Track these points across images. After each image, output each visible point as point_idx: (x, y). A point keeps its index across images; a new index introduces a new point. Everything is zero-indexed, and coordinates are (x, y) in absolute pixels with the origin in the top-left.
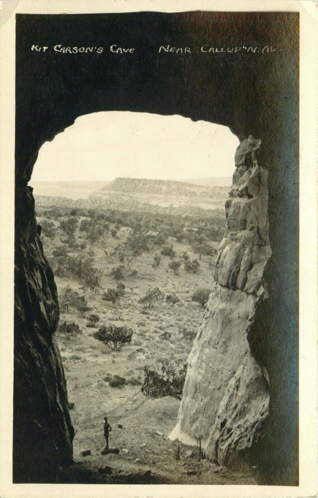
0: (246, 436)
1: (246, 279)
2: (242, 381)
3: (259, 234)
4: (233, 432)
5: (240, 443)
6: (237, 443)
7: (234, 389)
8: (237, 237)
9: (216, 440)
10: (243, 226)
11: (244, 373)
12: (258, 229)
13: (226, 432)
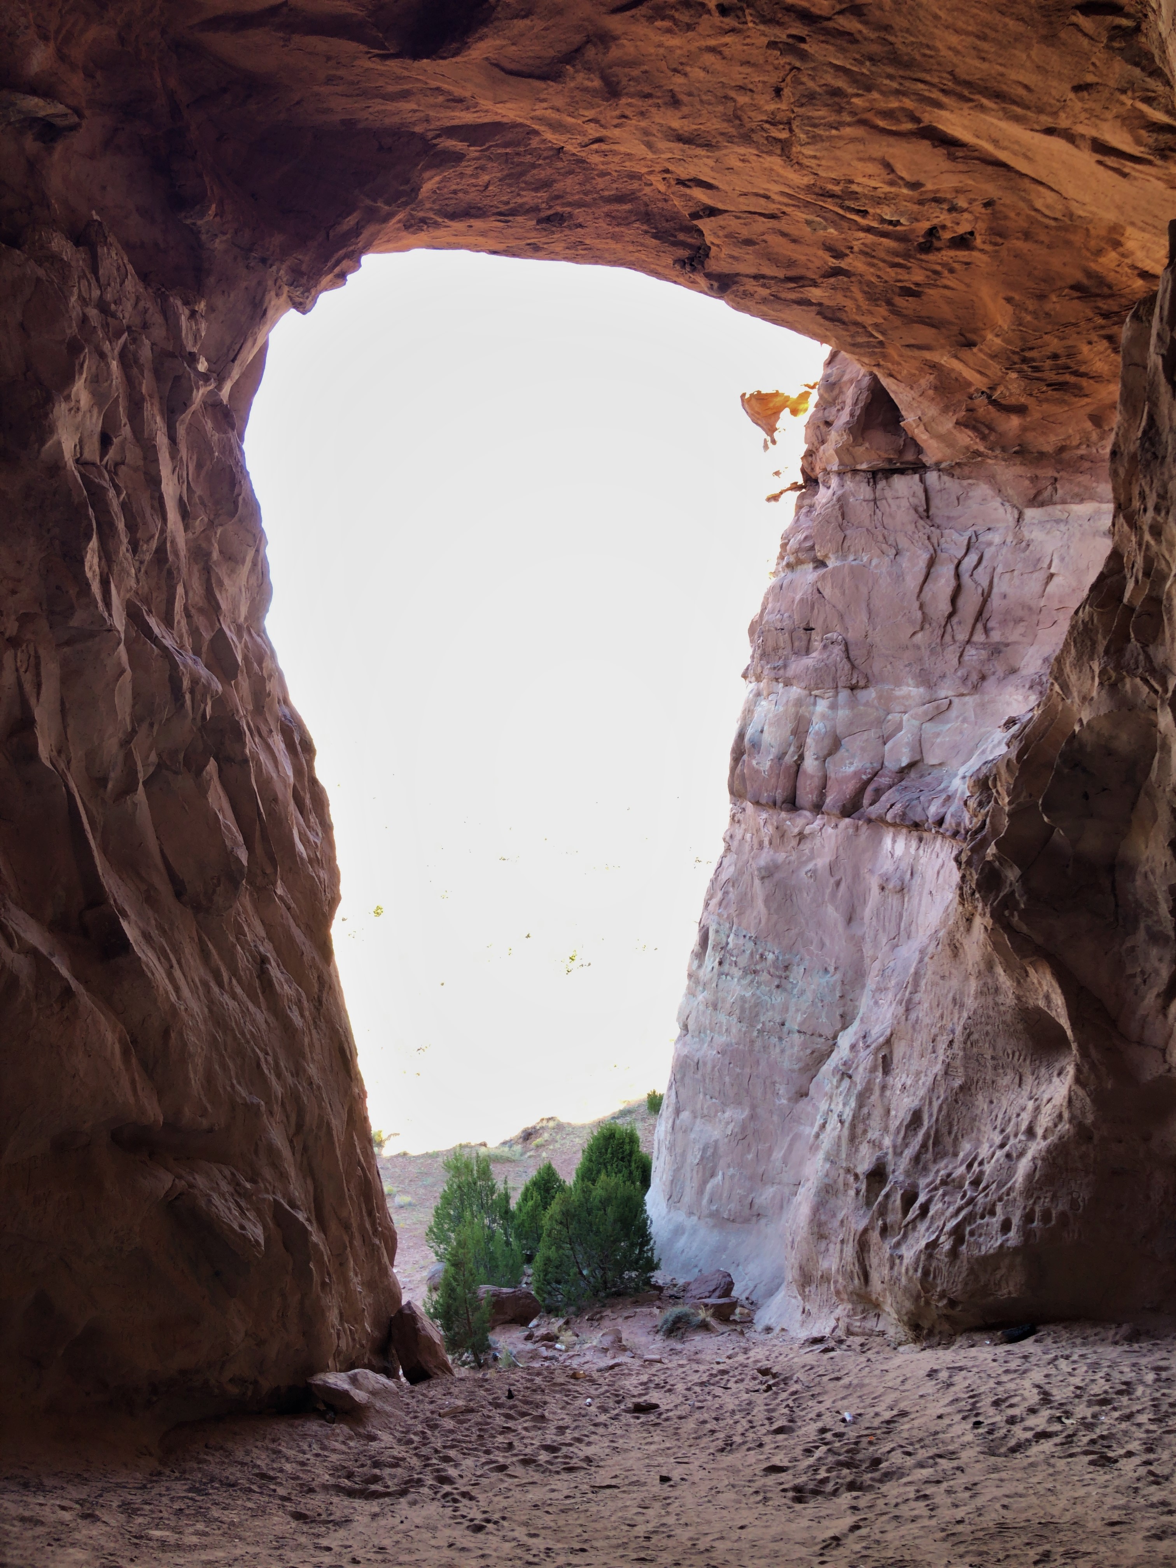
0: (992, 1213)
1: (825, 779)
2: (903, 1043)
3: (848, 658)
4: (929, 1201)
5: (972, 1233)
6: (958, 1234)
7: (873, 1069)
8: (790, 672)
9: (861, 1227)
10: (804, 643)
11: (913, 1016)
12: (846, 645)
13: (898, 1202)
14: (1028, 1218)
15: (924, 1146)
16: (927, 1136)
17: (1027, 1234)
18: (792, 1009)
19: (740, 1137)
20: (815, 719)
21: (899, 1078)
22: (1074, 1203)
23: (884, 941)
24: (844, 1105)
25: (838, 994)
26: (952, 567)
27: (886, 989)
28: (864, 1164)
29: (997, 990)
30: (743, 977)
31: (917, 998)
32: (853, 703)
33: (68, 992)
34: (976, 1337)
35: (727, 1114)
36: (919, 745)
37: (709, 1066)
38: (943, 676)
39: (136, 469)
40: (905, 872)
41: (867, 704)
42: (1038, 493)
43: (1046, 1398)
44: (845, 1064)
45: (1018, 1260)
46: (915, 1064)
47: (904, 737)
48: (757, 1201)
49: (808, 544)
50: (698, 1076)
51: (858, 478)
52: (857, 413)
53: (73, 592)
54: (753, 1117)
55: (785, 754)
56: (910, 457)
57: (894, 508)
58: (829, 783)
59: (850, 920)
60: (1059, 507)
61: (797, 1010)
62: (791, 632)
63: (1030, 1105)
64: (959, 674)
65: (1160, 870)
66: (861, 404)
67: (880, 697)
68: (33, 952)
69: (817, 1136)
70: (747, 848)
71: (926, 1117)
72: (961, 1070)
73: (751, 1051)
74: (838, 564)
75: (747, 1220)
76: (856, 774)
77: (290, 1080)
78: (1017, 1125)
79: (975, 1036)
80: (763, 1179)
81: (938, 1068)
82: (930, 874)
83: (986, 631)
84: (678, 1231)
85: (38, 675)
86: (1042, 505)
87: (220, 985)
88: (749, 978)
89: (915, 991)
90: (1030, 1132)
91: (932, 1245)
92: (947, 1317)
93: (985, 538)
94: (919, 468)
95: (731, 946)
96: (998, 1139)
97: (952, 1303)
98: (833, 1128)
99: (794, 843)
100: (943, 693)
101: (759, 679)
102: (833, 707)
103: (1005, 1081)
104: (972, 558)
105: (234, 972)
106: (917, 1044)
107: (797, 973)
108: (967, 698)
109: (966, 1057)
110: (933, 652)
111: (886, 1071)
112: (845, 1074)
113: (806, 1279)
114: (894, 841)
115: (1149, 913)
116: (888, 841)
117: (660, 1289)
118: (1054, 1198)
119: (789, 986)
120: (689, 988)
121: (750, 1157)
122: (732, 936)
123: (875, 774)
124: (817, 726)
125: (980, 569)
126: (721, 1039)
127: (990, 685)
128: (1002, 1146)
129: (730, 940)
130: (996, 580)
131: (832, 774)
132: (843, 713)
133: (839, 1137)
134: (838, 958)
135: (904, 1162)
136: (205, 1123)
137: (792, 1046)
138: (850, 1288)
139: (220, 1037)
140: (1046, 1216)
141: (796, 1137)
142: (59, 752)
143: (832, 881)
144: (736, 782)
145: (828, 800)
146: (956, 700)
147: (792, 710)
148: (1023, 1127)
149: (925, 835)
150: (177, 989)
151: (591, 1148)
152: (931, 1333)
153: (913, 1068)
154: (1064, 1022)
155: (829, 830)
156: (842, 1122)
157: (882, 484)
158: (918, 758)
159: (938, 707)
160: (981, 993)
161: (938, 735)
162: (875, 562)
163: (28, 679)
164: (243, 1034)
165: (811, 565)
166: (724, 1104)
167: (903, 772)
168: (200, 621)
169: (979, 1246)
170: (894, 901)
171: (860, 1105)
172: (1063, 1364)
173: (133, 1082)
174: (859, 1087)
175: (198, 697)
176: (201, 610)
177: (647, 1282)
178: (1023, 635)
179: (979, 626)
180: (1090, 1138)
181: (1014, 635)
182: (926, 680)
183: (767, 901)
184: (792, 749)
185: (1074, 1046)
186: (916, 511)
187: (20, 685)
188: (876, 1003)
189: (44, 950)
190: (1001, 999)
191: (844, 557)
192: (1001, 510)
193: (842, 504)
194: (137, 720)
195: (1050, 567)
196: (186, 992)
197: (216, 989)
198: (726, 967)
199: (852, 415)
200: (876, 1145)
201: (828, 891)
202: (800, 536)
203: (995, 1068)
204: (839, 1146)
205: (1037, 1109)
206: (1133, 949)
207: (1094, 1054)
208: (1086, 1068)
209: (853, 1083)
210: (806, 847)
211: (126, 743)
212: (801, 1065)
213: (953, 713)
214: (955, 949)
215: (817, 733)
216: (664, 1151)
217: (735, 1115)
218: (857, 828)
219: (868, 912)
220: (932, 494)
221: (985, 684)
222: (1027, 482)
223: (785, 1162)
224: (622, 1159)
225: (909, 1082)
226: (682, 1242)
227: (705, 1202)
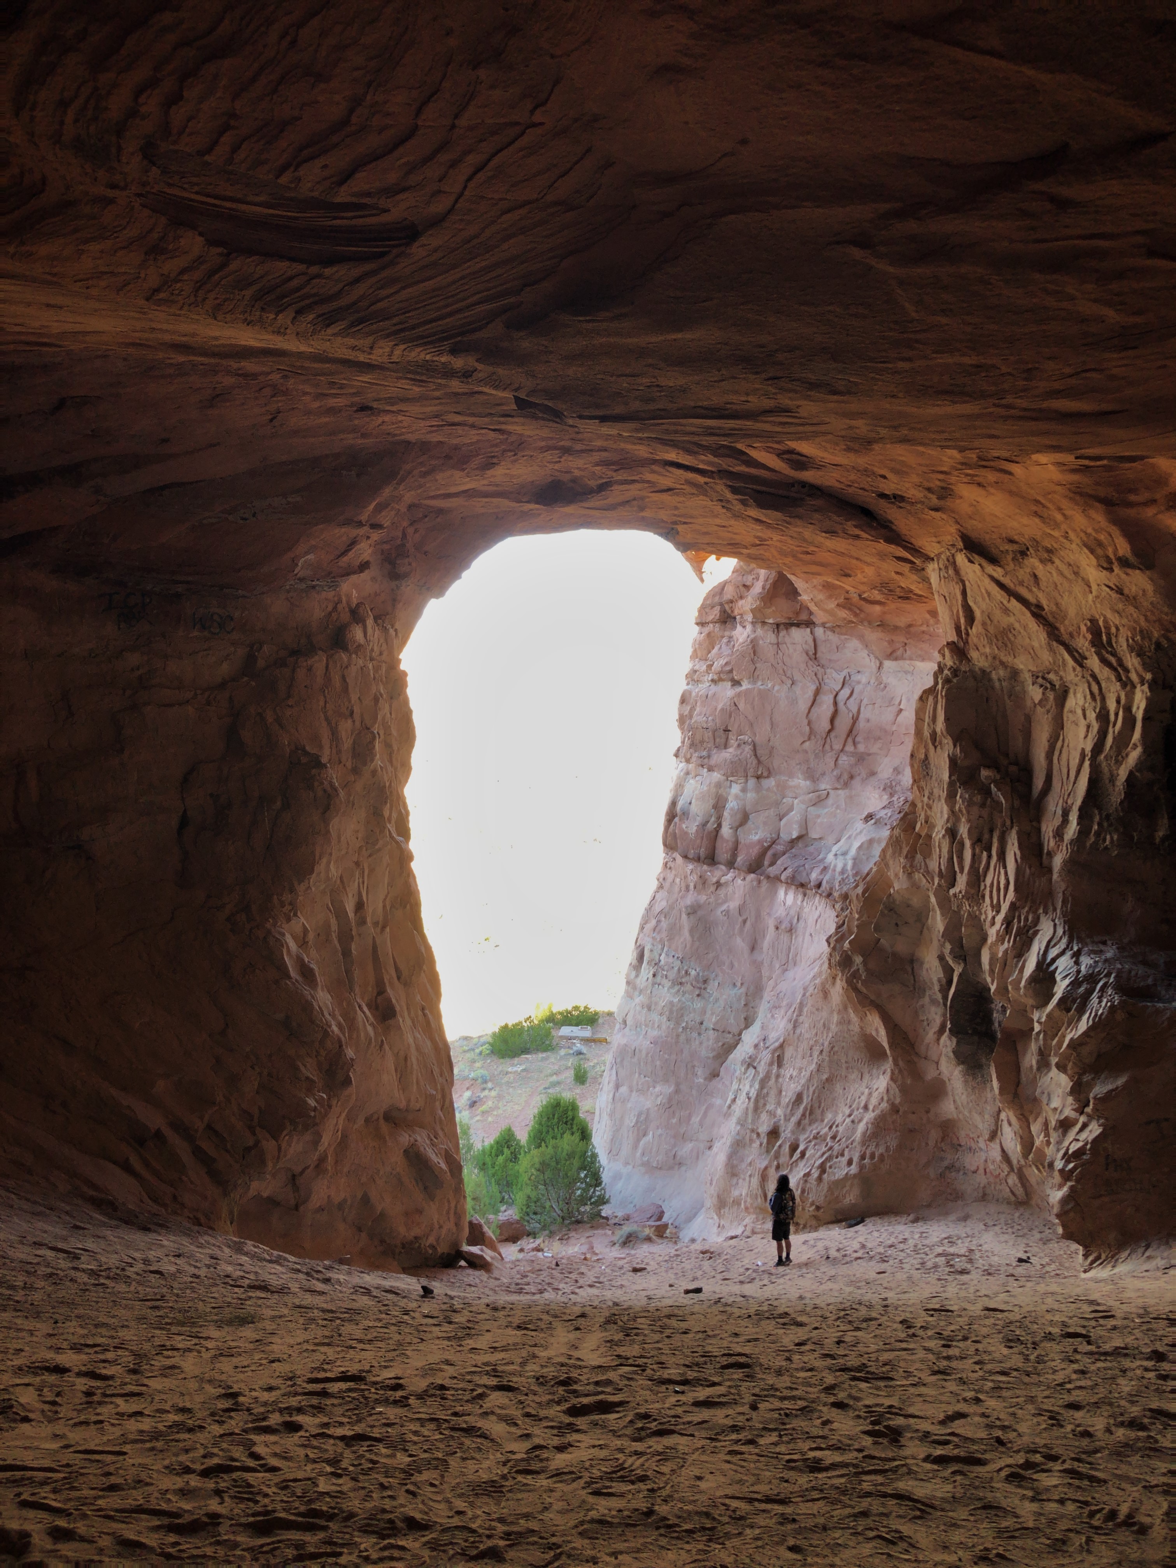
0: (842, 1155)
1: (737, 843)
2: (791, 1048)
3: (756, 755)
4: (806, 1149)
5: (830, 1167)
6: (822, 1169)
7: (771, 1064)
8: (713, 762)
9: (763, 1166)
10: (723, 740)
11: (798, 1031)
12: (754, 746)
13: (787, 1150)
14: (863, 1157)
15: (804, 1115)
16: (805, 1109)
17: (862, 1167)
18: (709, 1012)
19: (667, 1106)
20: (730, 798)
21: (788, 1071)
22: (887, 1149)
23: (777, 966)
24: (751, 1087)
25: (743, 1003)
26: (832, 697)
27: (780, 1007)
28: (764, 1128)
29: (849, 1022)
30: (671, 987)
31: (801, 1019)
32: (758, 789)
34: (831, 1226)
35: (658, 1089)
36: (805, 824)
37: (644, 1053)
38: (823, 774)
40: (793, 917)
41: (768, 789)
42: (894, 651)
43: (863, 1246)
44: (750, 1057)
45: (856, 1181)
46: (799, 1063)
47: (795, 816)
48: (679, 1153)
49: (728, 668)
50: (635, 1060)
51: (766, 627)
52: (768, 587)
54: (677, 1091)
55: (708, 822)
56: (804, 617)
57: (791, 650)
58: (740, 847)
59: (753, 949)
60: (908, 662)
61: (712, 1014)
62: (714, 731)
63: (867, 1091)
64: (835, 773)
65: (934, 969)
66: (770, 581)
67: (778, 786)
69: (730, 1107)
70: (676, 889)
71: (805, 1097)
72: (827, 1070)
73: (677, 1042)
74: (750, 686)
75: (671, 1168)
76: (760, 841)
78: (859, 1103)
79: (836, 1049)
80: (684, 1138)
81: (813, 1067)
82: (811, 921)
83: (855, 744)
84: (617, 1177)
86: (896, 659)
88: (677, 988)
89: (799, 1015)
90: (866, 1108)
91: (807, 1175)
92: (815, 1217)
93: (856, 677)
94: (809, 624)
95: (662, 963)
96: (847, 1112)
97: (818, 1208)
98: (742, 1103)
99: (713, 888)
100: (823, 786)
101: (688, 761)
102: (744, 790)
103: (853, 1076)
104: (846, 692)
106: (800, 1050)
107: (713, 986)
108: (840, 792)
109: (831, 1061)
110: (816, 756)
111: (780, 1065)
112: (750, 1063)
113: (721, 1204)
114: (786, 894)
115: (930, 989)
116: (781, 893)
117: (607, 1218)
118: (877, 1145)
119: (707, 995)
120: (627, 992)
121: (674, 1121)
122: (663, 955)
123: (774, 843)
124: (732, 804)
125: (852, 699)
126: (655, 1033)
127: (856, 782)
128: (850, 1116)
129: (662, 958)
130: (862, 709)
131: (742, 840)
132: (751, 795)
133: (747, 1109)
134: (743, 977)
135: (791, 1125)
137: (708, 1040)
138: (755, 1205)
140: (872, 1156)
141: (710, 1107)
143: (740, 919)
144: (669, 839)
145: (739, 859)
146: (832, 792)
147: (714, 790)
148: (862, 1105)
149: (808, 892)
151: (541, 1115)
152: (805, 1227)
153: (798, 1065)
154: (885, 1044)
155: (739, 881)
156: (749, 1098)
157: (783, 633)
158: (804, 832)
159: (819, 796)
160: (840, 1023)
161: (818, 816)
162: (776, 688)
164: (425, 1055)
165: (730, 683)
166: (655, 1082)
167: (793, 842)
169: (834, 1174)
170: (785, 937)
171: (762, 1087)
172: (876, 1234)
173: (398, 1088)
174: (761, 1075)
177: (598, 1214)
178: (880, 749)
179: (850, 740)
180: (898, 1111)
181: (874, 749)
182: (812, 776)
183: (691, 931)
184: (713, 819)
185: (891, 1059)
186: (807, 654)
188: (773, 1016)
190: (851, 1027)
191: (755, 682)
192: (867, 659)
193: (754, 645)
195: (900, 704)
197: (414, 1030)
198: (658, 979)
199: (763, 588)
200: (772, 1114)
201: (737, 927)
202: (722, 662)
203: (847, 1068)
204: (747, 1114)
205: (870, 1094)
206: (923, 1006)
207: (901, 1063)
208: (896, 1072)
209: (757, 1073)
210: (722, 892)
212: (714, 1053)
213: (830, 801)
214: (825, 994)
215: (732, 809)
216: (605, 1117)
217: (663, 1090)
218: (759, 882)
219: (766, 944)
220: (818, 643)
221: (853, 782)
222: (886, 644)
223: (701, 1124)
224: (566, 1123)
225: (794, 1074)
226: (619, 1185)
227: (638, 1154)
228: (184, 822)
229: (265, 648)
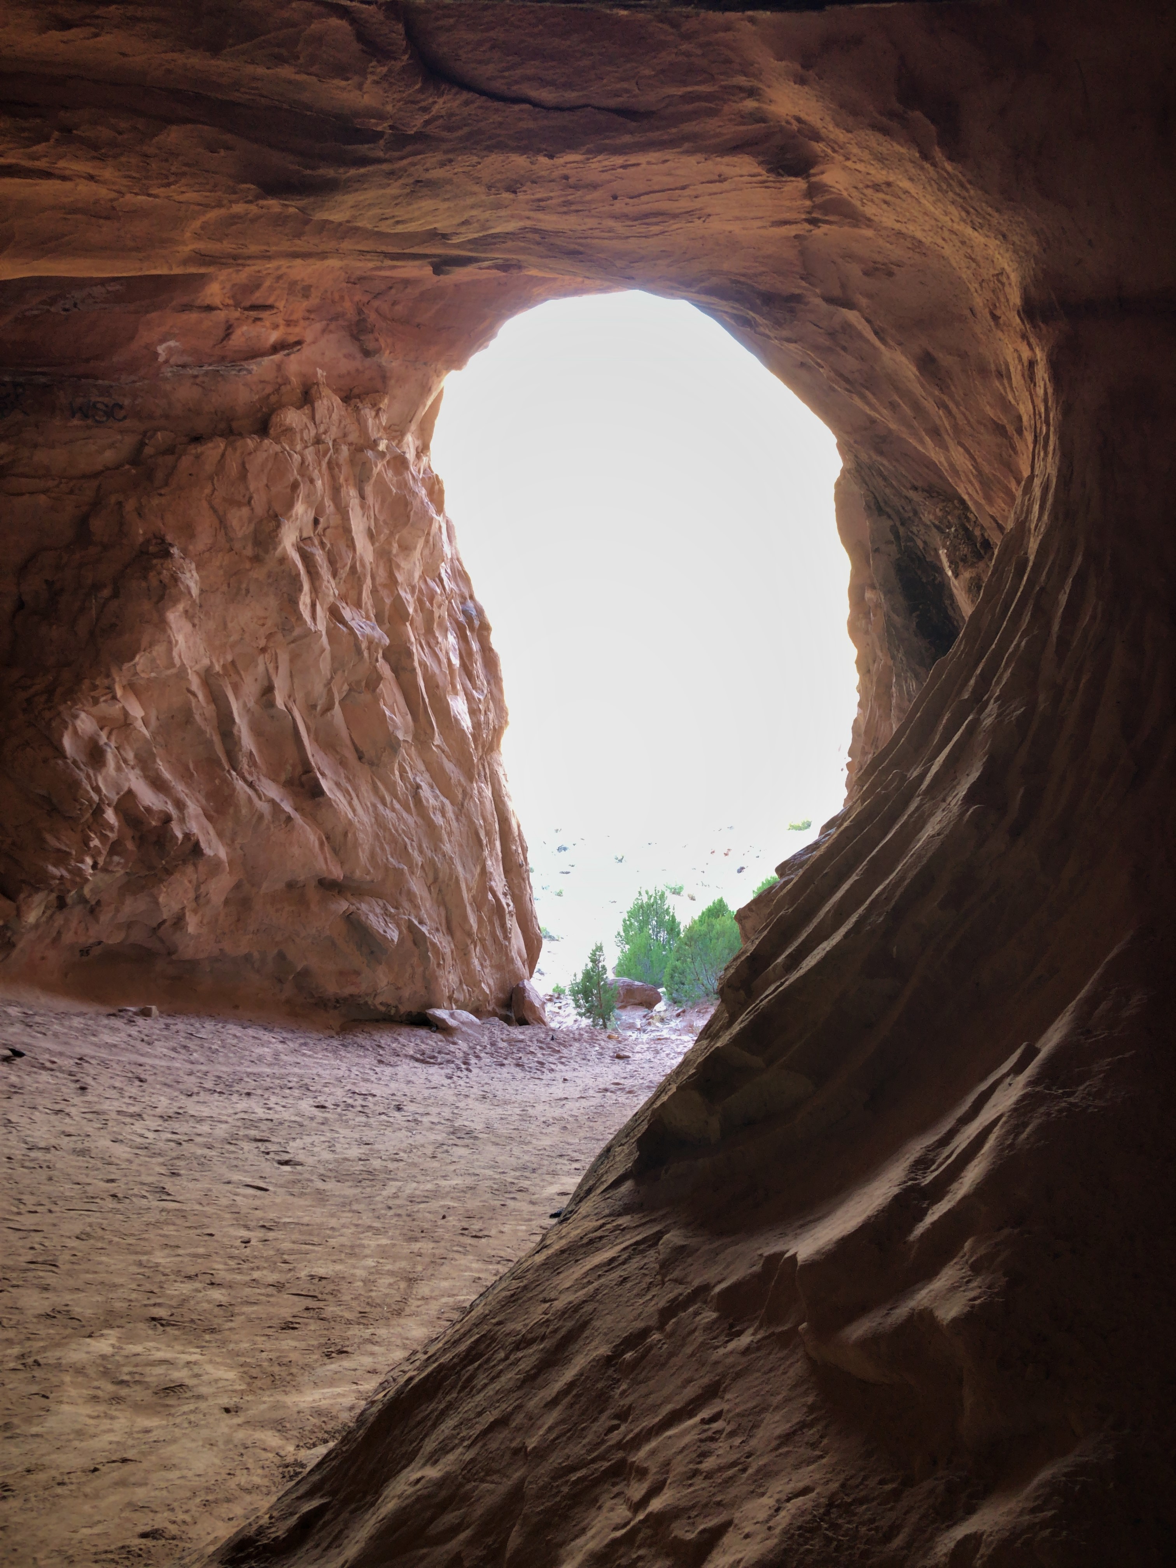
33: (289, 819)
39: (336, 528)
53: (293, 620)
68: (272, 802)
77: (429, 853)
85: (277, 662)
87: (384, 804)
105: (395, 796)
136: (368, 878)
139: (381, 834)
142: (289, 697)
150: (354, 811)
163: (271, 667)
164: (397, 831)
168: (384, 593)
173: (326, 859)
175: (372, 650)
176: (385, 586)
187: (267, 670)
189: (278, 800)
194: (334, 671)
196: (360, 810)
197: (380, 807)
211: (328, 684)
228: (21, 605)
229: (159, 434)
